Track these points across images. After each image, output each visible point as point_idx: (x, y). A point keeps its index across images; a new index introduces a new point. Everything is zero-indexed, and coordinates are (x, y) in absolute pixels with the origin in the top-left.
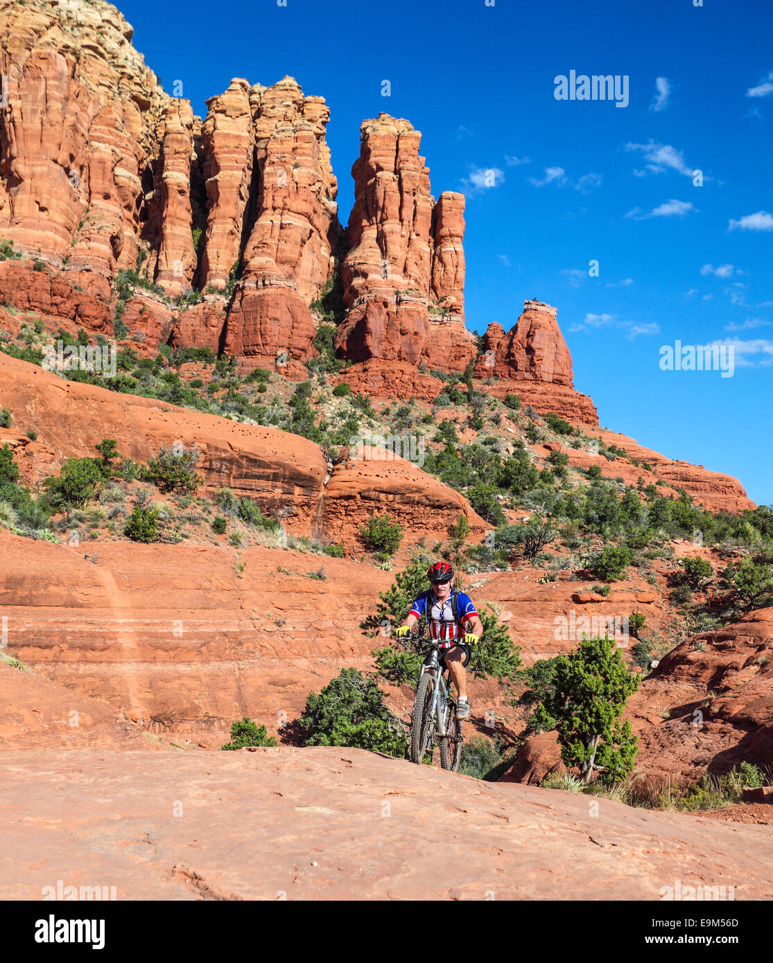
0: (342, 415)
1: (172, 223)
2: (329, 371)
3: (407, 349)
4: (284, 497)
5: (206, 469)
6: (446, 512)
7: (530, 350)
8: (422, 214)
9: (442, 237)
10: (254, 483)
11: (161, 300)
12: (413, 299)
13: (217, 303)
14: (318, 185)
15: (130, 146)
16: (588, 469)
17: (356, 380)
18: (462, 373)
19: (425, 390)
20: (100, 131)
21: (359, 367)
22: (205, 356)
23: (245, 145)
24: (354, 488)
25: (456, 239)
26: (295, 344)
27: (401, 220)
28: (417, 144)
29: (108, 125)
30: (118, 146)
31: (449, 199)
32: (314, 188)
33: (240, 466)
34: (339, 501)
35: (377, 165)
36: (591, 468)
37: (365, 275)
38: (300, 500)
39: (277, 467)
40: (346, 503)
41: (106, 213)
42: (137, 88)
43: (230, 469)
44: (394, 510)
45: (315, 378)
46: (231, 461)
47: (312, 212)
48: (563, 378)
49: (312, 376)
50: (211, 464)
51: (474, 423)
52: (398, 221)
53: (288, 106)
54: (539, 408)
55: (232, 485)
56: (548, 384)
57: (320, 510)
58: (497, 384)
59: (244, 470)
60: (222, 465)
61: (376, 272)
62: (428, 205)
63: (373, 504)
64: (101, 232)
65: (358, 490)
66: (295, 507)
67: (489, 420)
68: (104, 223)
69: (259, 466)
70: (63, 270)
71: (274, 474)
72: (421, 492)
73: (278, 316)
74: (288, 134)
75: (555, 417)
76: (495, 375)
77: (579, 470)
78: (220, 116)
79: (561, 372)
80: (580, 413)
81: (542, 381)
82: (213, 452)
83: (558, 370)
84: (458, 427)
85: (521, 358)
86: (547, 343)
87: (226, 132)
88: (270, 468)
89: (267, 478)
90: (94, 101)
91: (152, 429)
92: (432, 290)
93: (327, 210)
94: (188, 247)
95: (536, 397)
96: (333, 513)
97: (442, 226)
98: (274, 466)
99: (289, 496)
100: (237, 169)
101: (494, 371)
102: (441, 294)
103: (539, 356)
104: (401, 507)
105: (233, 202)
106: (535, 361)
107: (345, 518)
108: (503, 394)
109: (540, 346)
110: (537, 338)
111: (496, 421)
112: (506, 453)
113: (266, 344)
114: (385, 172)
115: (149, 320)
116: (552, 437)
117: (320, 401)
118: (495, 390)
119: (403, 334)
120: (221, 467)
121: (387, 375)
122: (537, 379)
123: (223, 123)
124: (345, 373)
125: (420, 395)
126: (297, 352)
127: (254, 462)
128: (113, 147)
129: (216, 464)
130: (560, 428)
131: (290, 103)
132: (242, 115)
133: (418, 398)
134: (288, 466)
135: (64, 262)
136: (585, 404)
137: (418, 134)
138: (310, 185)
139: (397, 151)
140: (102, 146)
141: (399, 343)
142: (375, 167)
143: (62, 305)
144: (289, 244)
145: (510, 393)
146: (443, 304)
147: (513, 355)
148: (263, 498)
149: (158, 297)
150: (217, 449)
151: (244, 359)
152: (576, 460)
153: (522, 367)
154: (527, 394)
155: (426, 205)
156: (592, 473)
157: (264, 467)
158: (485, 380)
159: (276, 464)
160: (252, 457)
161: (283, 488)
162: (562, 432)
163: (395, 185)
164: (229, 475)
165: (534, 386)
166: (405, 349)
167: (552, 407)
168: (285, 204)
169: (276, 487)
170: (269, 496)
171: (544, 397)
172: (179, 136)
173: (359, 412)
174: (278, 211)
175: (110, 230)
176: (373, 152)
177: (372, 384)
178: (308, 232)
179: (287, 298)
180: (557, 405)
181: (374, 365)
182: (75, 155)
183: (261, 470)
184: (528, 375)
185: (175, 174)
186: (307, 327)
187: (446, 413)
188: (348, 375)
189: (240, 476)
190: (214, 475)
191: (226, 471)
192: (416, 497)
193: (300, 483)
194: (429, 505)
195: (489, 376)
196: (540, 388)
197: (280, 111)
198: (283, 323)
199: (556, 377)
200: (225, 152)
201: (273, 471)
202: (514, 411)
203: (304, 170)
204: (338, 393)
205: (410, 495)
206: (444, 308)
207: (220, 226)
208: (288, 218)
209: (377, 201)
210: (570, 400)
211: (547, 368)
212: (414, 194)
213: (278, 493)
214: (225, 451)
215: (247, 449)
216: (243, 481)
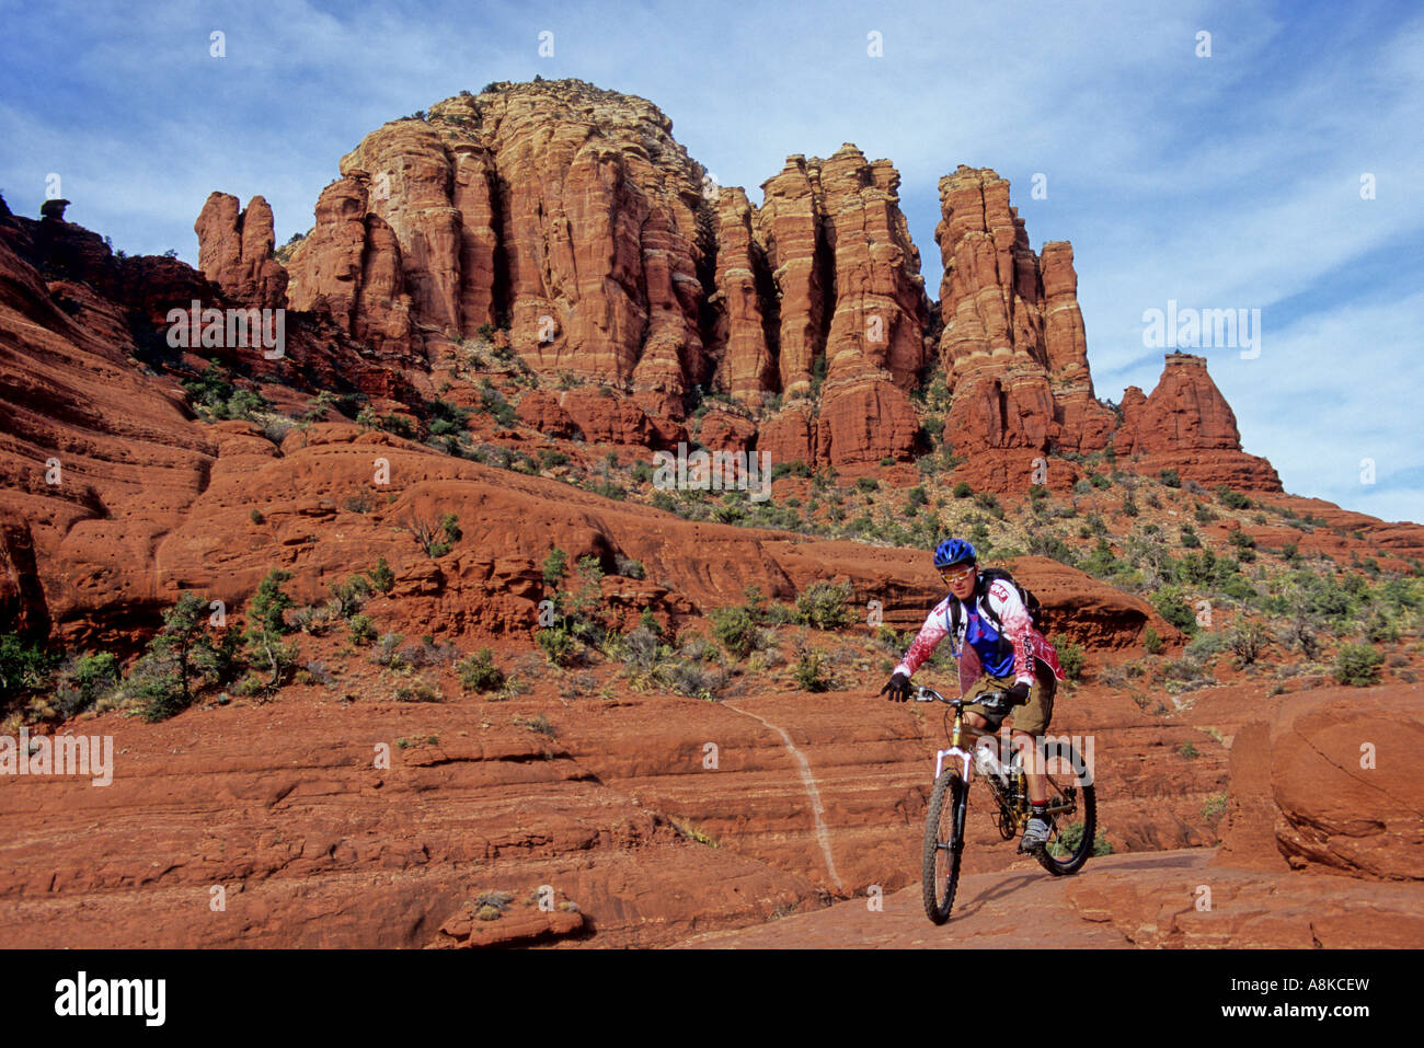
0: (967, 519)
2: (945, 470)
6: (1129, 624)
9: (1051, 295)
12: (1029, 373)
13: (805, 408)
14: (900, 259)
15: (685, 248)
16: (1281, 549)
20: (653, 236)
23: (811, 227)
25: (1068, 295)
26: (898, 444)
27: (1000, 284)
28: (1005, 193)
29: (659, 229)
30: (673, 249)
31: (1053, 250)
32: (895, 264)
33: (889, 596)
35: (963, 225)
36: (1284, 547)
37: (968, 354)
41: (669, 325)
42: (684, 183)
45: (929, 480)
47: (898, 290)
48: (1228, 441)
49: (924, 479)
51: (1130, 510)
52: (996, 286)
54: (1204, 481)
58: (1148, 459)
60: (869, 597)
61: (979, 348)
62: (1030, 261)
64: (667, 346)
67: (1143, 504)
68: (668, 336)
69: (910, 594)
72: (1096, 603)
74: (856, 207)
78: (778, 200)
79: (1224, 433)
80: (1256, 479)
81: (1202, 448)
82: (857, 584)
83: (1221, 431)
84: (1107, 517)
85: (1171, 424)
87: (786, 215)
90: (642, 206)
91: (789, 565)
95: (1198, 468)
100: (806, 255)
103: (1194, 418)
106: (1189, 424)
108: (1158, 470)
111: (1156, 504)
114: (973, 233)
116: (1227, 513)
117: (940, 505)
118: (1145, 466)
119: (1023, 416)
122: (1197, 447)
123: (783, 207)
126: (904, 453)
127: (902, 590)
128: (668, 252)
130: (1234, 502)
132: (802, 194)
136: (1262, 468)
138: (889, 261)
139: (984, 205)
140: (656, 252)
141: (1021, 427)
142: (960, 228)
144: (875, 331)
145: (1166, 468)
146: (1065, 374)
150: (861, 580)
152: (1262, 539)
154: (1186, 466)
155: (1027, 261)
156: (1290, 553)
157: (914, 595)
159: (929, 589)
163: (987, 245)
166: (1028, 433)
167: (1219, 478)
168: (865, 287)
173: (986, 514)
174: (857, 296)
175: (675, 342)
176: (956, 212)
178: (896, 314)
179: (884, 393)
180: (1226, 475)
182: (629, 266)
183: (913, 598)
184: (1184, 444)
185: (738, 271)
186: (910, 422)
189: (891, 608)
190: (862, 610)
192: (1093, 610)
196: (1202, 457)
198: (882, 422)
199: (1220, 440)
200: (790, 239)
202: (1173, 489)
203: (881, 245)
204: (963, 494)
205: (1084, 608)
206: (1067, 378)
207: (794, 322)
208: (869, 302)
209: (969, 267)
210: (1241, 466)
211: (1206, 432)
212: (1012, 253)
214: (870, 581)
215: (895, 577)
216: (894, 612)
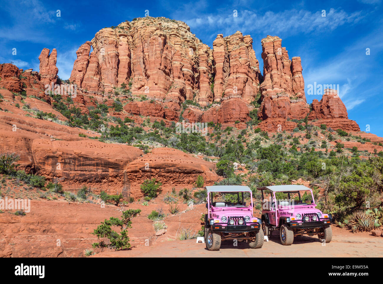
0: (256, 139)
1: (202, 83)
2: (254, 124)
3: (281, 113)
4: (104, 173)
5: (63, 163)
6: (193, 175)
7: (328, 107)
8: (286, 66)
9: (294, 73)
10: (87, 168)
11: (199, 108)
12: (283, 95)
13: (217, 107)
14: (248, 63)
15: (188, 61)
16: (352, 148)
17: (263, 127)
18: (304, 119)
19: (289, 127)
20: (176, 58)
21: (264, 122)
22: (211, 125)
24: (137, 167)
25: (299, 72)
26: (241, 117)
27: (278, 69)
28: (280, 43)
29: (178, 56)
30: (182, 62)
31: (295, 59)
32: (247, 64)
33: (79, 161)
34: (132, 174)
35: (267, 52)
36: (353, 148)
37: (266, 90)
38: (112, 174)
39: (97, 160)
40: (136, 174)
41: (179, 83)
42: (191, 44)
43: (75, 162)
44: (162, 176)
45: (249, 127)
46: (74, 159)
47: (247, 72)
48: (343, 115)
49: (248, 127)
50: (65, 161)
51: (308, 137)
52: (276, 70)
53: (238, 40)
54: (334, 128)
55: (76, 169)
56: (337, 119)
57: (126, 178)
58: (317, 121)
59: (82, 163)
60: (70, 161)
61: (269, 88)
62: (288, 63)
63: (149, 174)
64: (176, 89)
65: (139, 168)
66: (110, 178)
67: (314, 135)
68: (177, 86)
69: (89, 160)
70: (163, 102)
71: (96, 163)
72: (175, 166)
73: (234, 108)
74: (237, 48)
75: (341, 130)
76: (317, 118)
77: (349, 149)
78: (215, 47)
79: (342, 113)
80: (351, 127)
81: (335, 118)
82: (66, 155)
83: (341, 112)
84: (301, 139)
85: (326, 110)
86: (334, 103)
87: (217, 51)
88: (94, 161)
89: (94, 165)
90: (173, 49)
91: (38, 148)
92: (293, 92)
93: (254, 71)
94: (208, 90)
95: (333, 124)
96: (132, 179)
97: (294, 69)
98: (96, 160)
99: (106, 172)
100: (221, 62)
101: (316, 117)
102: (296, 92)
103: (332, 108)
104: (165, 174)
105: (221, 73)
106: (331, 110)
107: (137, 181)
108: (320, 125)
109: (332, 105)
110: (330, 102)
111: (316, 135)
112: (318, 146)
113: (231, 118)
114: (270, 54)
115: (191, 115)
116: (338, 138)
117: (250, 135)
118: (317, 123)
119: (279, 108)
120: (70, 162)
121: (274, 123)
122: (333, 117)
123: (216, 49)
124: (260, 124)
125: (287, 129)
126: (242, 119)
127: (86, 158)
128: (180, 62)
129: (67, 161)
130: (342, 134)
131: (238, 39)
132: (221, 45)
133: (287, 130)
134: (103, 159)
135: (164, 100)
136: (353, 124)
137: (281, 40)
138: (245, 63)
139: (274, 46)
140: (176, 62)
141: (278, 111)
142: (267, 53)
143: (159, 113)
144: (239, 84)
145: (322, 124)
146: (296, 96)
147: (322, 110)
148: (91, 174)
149: (197, 107)
150: (67, 154)
151: (224, 124)
152: (348, 145)
153: (326, 113)
154: (329, 123)
155: (287, 63)
156: (354, 150)
157: (91, 161)
158: (313, 121)
159: (97, 159)
160: (85, 156)
161: (102, 169)
162: (343, 136)
163: (274, 58)
164: (74, 165)
165: (332, 120)
166: (280, 113)
167: (339, 127)
168: (237, 71)
169: (99, 169)
170: (95, 173)
171: (336, 123)
172: (203, 55)
173: (263, 138)
174: (235, 73)
175: (179, 88)
176: (266, 49)
177: (269, 127)
178: (246, 79)
179: (238, 101)
180: (341, 126)
181: (269, 120)
182: (167, 66)
184: (329, 116)
185: (202, 67)
186: (245, 110)
187: (296, 135)
188: (260, 125)
189: (80, 165)
190: (67, 166)
191: (73, 163)
192: (172, 169)
193: (111, 167)
194: (182, 172)
195: (315, 119)
196: (334, 120)
197: (235, 41)
198: (237, 110)
199: (340, 115)
200: (217, 58)
201: (96, 162)
202: (324, 130)
203: (242, 59)
204: (256, 132)
205: (169, 168)
206: (297, 97)
207: (217, 82)
208: (238, 75)
209: (269, 64)
210: (346, 123)
211: (336, 112)
212: (281, 60)
213: (100, 172)
214: (71, 155)
215: (83, 153)
216: (82, 167)
